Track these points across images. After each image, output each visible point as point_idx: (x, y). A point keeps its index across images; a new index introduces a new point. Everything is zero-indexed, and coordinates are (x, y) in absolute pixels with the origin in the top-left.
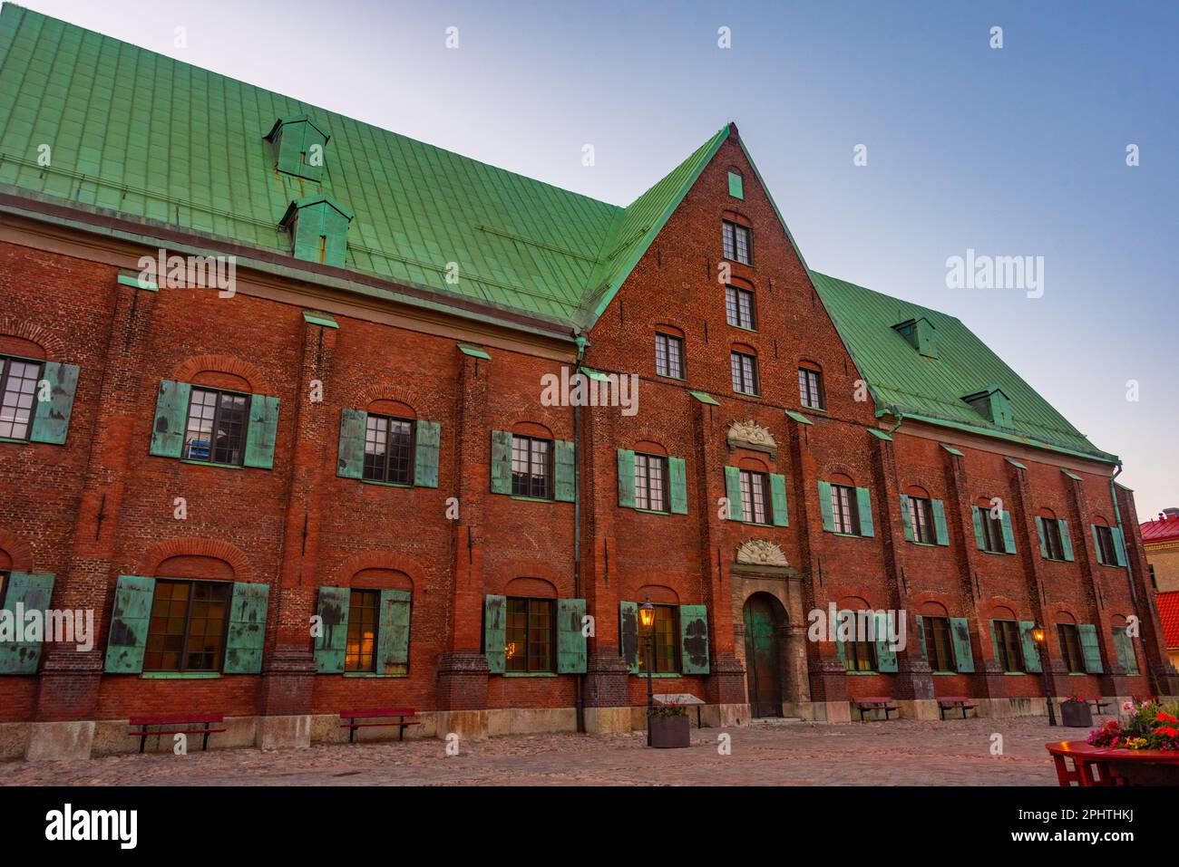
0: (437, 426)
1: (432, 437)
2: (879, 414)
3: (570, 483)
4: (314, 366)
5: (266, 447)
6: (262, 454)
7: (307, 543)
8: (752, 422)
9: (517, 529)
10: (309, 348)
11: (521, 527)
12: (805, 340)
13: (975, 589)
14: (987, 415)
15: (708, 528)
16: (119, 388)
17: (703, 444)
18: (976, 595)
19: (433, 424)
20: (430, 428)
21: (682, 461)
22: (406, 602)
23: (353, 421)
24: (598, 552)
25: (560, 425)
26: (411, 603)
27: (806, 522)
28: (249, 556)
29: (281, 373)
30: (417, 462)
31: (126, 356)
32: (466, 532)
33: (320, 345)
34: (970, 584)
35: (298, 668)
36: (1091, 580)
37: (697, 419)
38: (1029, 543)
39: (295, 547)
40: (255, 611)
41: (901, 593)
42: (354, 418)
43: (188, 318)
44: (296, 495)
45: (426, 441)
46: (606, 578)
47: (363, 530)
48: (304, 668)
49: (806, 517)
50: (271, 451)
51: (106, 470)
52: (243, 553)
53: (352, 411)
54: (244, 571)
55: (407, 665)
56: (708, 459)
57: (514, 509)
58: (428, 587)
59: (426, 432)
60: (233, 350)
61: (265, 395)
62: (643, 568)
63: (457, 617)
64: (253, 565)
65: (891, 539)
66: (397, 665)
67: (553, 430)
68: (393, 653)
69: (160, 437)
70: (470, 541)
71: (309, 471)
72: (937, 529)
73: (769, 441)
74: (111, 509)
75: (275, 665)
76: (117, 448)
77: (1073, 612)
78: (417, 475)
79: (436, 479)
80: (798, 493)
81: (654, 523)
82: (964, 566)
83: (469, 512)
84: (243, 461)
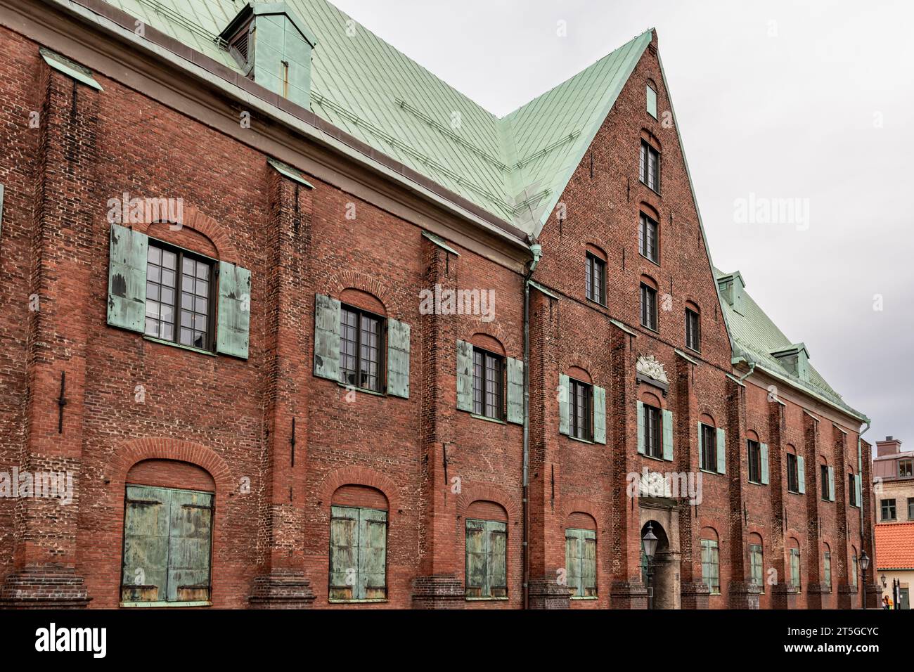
0: (407, 327)
1: (403, 340)
2: (735, 360)
3: (520, 405)
4: (291, 235)
5: (241, 330)
6: (236, 340)
7: (296, 452)
8: (652, 357)
9: (475, 449)
10: (284, 210)
11: (480, 447)
12: (691, 280)
13: (784, 522)
14: (794, 370)
15: (625, 459)
16: (67, 224)
17: (623, 375)
18: (784, 528)
19: (403, 324)
20: (401, 329)
21: (603, 390)
22: (382, 523)
23: (328, 311)
24: (547, 479)
25: (511, 341)
26: (387, 524)
27: (689, 457)
28: (230, 465)
29: (249, 238)
30: (390, 367)
31: (71, 179)
32: (441, 449)
33: (296, 208)
34: (782, 518)
35: (296, 594)
36: (845, 517)
37: (618, 349)
38: (815, 485)
39: (283, 456)
41: (744, 524)
42: (328, 307)
43: (136, 142)
44: (281, 393)
45: (398, 344)
46: (552, 504)
47: (342, 441)
48: (303, 595)
49: (688, 454)
50: (245, 337)
51: (61, 338)
52: (223, 460)
53: (326, 298)
54: (225, 481)
55: (386, 590)
56: (627, 390)
57: (474, 428)
58: (401, 508)
59: (397, 333)
61: (235, 264)
62: (573, 495)
63: (435, 540)
64: (235, 475)
65: (739, 477)
66: (376, 589)
67: (505, 346)
68: (373, 576)
69: (117, 301)
70: (445, 460)
71: (293, 366)
72: (762, 469)
73: (663, 378)
74: (74, 393)
75: (274, 591)
76: (73, 310)
77: (830, 542)
78: (390, 383)
79: (407, 389)
80: (682, 429)
81: (581, 450)
82: (777, 502)
83: (443, 428)
84: (215, 346)
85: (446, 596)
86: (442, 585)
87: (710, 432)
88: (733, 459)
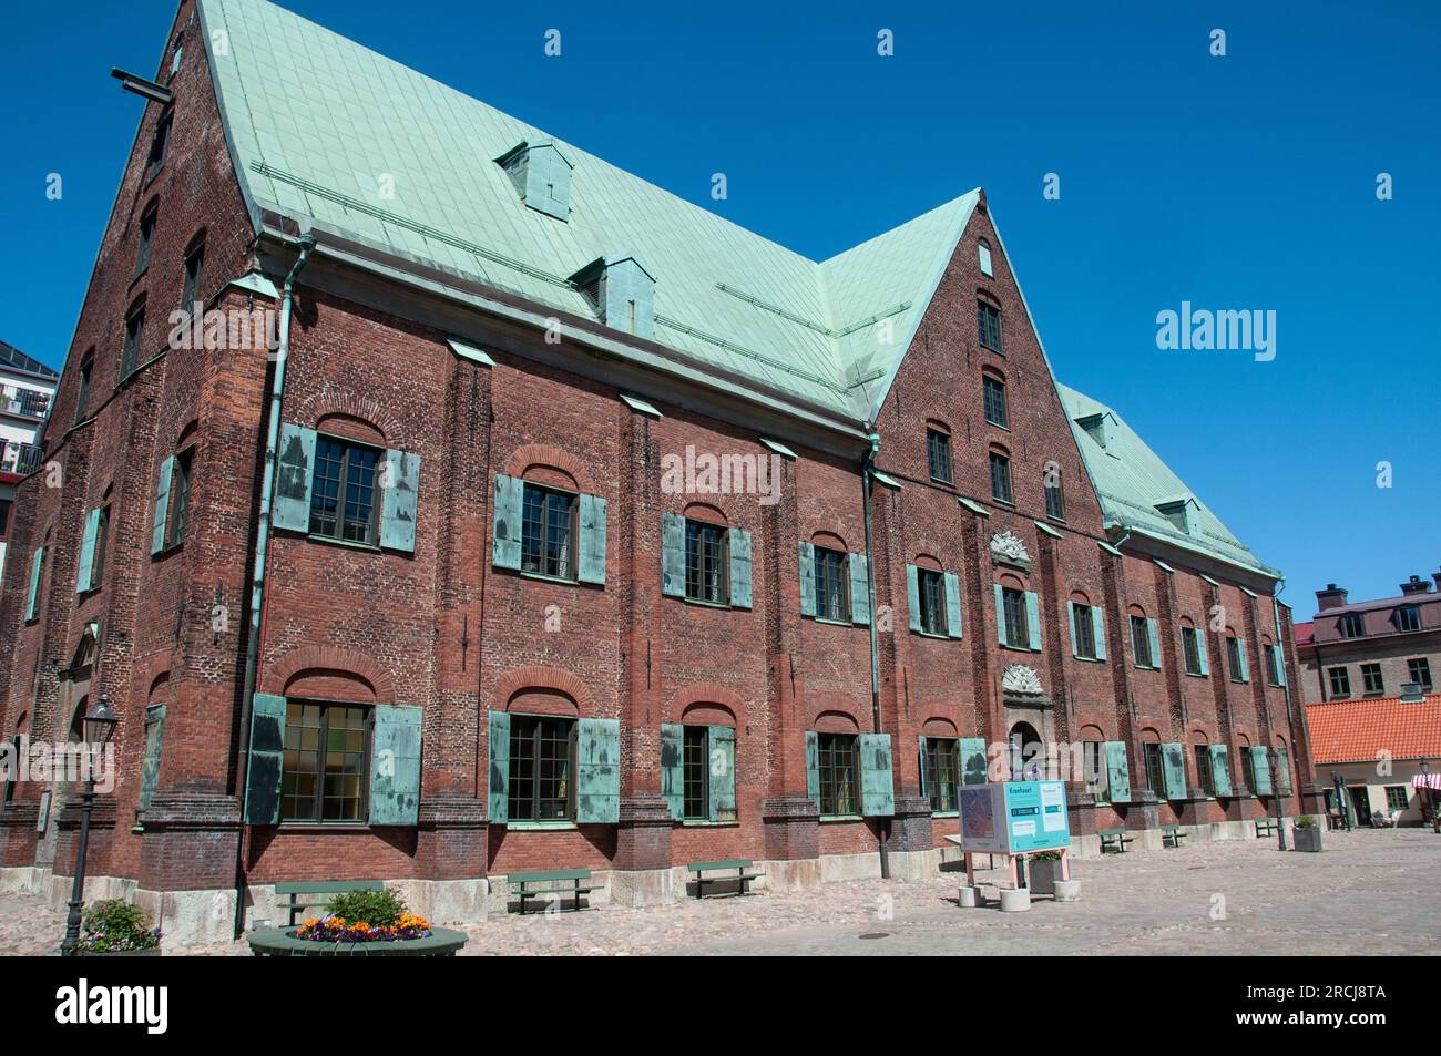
0: (748, 534)
1: (744, 548)
2: (1108, 525)
3: (866, 604)
4: (643, 463)
5: (599, 557)
6: (595, 567)
7: (652, 674)
8: (1008, 533)
9: (821, 655)
10: (636, 440)
11: (825, 653)
13: (1184, 713)
14: (1184, 526)
15: (985, 653)
16: (469, 484)
17: (977, 560)
18: (1185, 719)
19: (744, 532)
20: (742, 538)
21: (956, 577)
22: (730, 741)
23: (674, 528)
24: (900, 684)
25: (853, 535)
26: (735, 741)
27: (1060, 645)
28: (591, 689)
29: (603, 468)
30: (733, 578)
31: (472, 446)
32: (787, 660)
33: (647, 437)
34: (1181, 709)
35: (656, 817)
36: (1264, 701)
37: (968, 530)
38: (1221, 664)
39: (641, 679)
40: (605, 752)
41: (1132, 719)
42: (674, 525)
43: (513, 398)
44: (637, 617)
45: (740, 553)
46: (906, 711)
47: (690, 658)
48: (663, 817)
49: (1059, 641)
50: (603, 563)
51: (464, 585)
52: (584, 685)
53: (671, 516)
54: (587, 706)
55: (736, 811)
56: (982, 576)
57: (818, 633)
58: (749, 723)
59: (738, 541)
60: (559, 439)
61: (592, 495)
62: (928, 698)
63: (785, 758)
64: (595, 699)
65: (1123, 662)
66: (727, 811)
67: (847, 541)
68: (724, 798)
69: (500, 543)
70: (792, 672)
71: (647, 589)
72: (1152, 650)
73: (1024, 556)
74: (473, 632)
75: (638, 814)
76: (472, 558)
77: (1248, 733)
78: (733, 593)
79: (750, 598)
80: (1051, 615)
81: (935, 648)
82: (1175, 691)
83: (789, 638)
84: (576, 575)
85: (800, 817)
86: (794, 805)
87: (1083, 611)
88: (1114, 641)
